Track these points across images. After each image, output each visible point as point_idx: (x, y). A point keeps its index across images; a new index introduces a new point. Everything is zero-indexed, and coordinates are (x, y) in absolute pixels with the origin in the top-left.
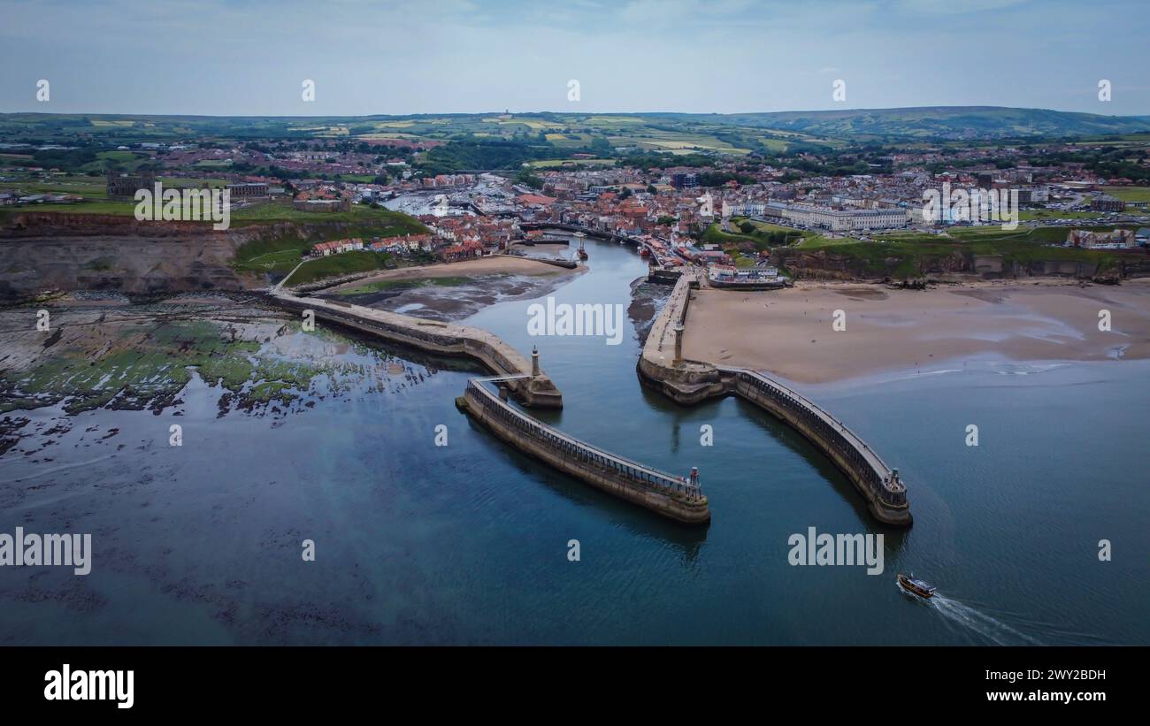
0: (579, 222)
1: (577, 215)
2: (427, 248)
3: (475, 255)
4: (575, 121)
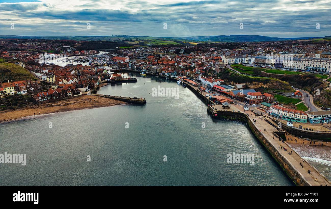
0: (141, 68)
1: (140, 65)
2: (24, 92)
3: (66, 95)
4: (133, 38)
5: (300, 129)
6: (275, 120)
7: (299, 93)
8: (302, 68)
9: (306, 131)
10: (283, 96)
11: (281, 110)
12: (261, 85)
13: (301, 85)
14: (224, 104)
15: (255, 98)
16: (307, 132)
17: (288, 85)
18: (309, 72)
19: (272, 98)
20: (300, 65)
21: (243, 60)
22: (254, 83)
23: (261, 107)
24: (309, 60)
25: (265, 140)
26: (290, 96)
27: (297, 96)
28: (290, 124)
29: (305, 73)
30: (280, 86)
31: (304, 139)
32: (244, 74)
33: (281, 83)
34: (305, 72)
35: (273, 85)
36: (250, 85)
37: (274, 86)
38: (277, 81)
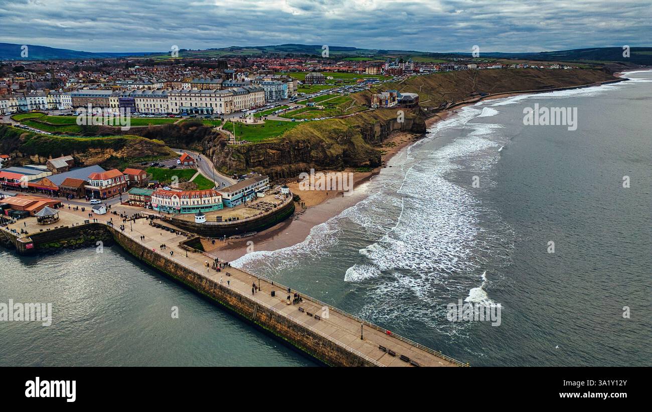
5: (221, 223)
6: (170, 218)
7: (188, 158)
8: (173, 111)
9: (230, 223)
10: (163, 168)
11: (175, 197)
12: (109, 153)
13: (184, 141)
14: (41, 214)
15: (110, 183)
16: (232, 224)
17: (163, 146)
18: (188, 117)
19: (144, 176)
20: (168, 105)
21: (41, 102)
22: (92, 150)
23: (131, 200)
24: (181, 95)
25: (171, 266)
26: (175, 167)
27: (186, 163)
28: (200, 218)
29: (182, 119)
30: (149, 149)
31: (230, 238)
32: (60, 133)
33: (150, 143)
34: (181, 117)
35: (136, 149)
36: (83, 156)
37: (138, 151)
38: (142, 140)
